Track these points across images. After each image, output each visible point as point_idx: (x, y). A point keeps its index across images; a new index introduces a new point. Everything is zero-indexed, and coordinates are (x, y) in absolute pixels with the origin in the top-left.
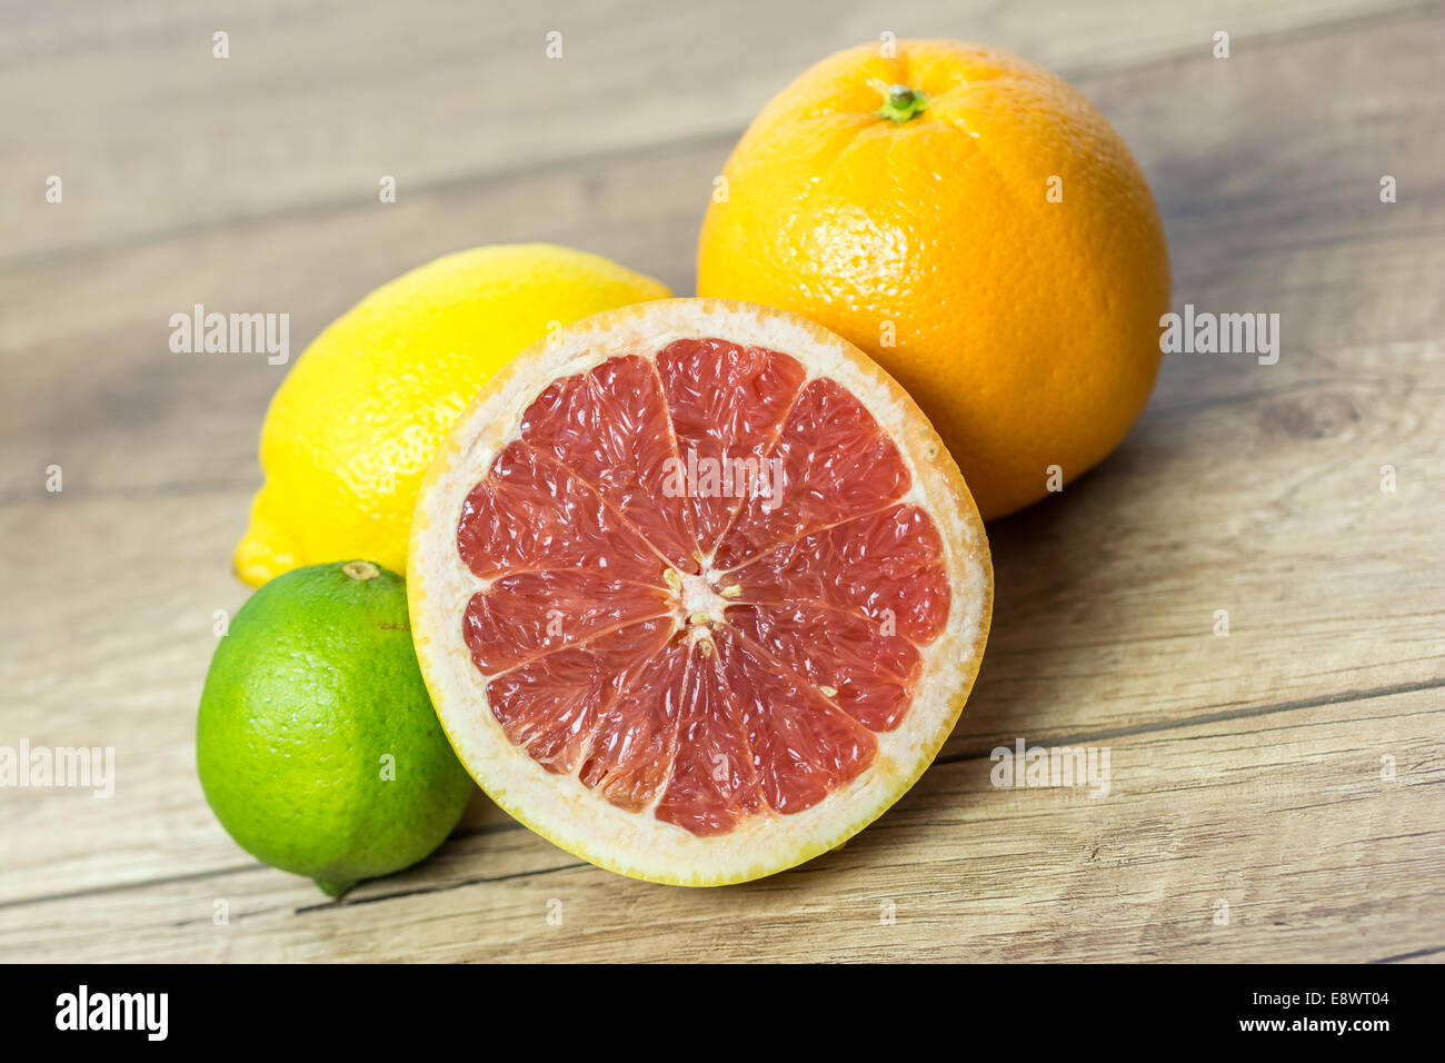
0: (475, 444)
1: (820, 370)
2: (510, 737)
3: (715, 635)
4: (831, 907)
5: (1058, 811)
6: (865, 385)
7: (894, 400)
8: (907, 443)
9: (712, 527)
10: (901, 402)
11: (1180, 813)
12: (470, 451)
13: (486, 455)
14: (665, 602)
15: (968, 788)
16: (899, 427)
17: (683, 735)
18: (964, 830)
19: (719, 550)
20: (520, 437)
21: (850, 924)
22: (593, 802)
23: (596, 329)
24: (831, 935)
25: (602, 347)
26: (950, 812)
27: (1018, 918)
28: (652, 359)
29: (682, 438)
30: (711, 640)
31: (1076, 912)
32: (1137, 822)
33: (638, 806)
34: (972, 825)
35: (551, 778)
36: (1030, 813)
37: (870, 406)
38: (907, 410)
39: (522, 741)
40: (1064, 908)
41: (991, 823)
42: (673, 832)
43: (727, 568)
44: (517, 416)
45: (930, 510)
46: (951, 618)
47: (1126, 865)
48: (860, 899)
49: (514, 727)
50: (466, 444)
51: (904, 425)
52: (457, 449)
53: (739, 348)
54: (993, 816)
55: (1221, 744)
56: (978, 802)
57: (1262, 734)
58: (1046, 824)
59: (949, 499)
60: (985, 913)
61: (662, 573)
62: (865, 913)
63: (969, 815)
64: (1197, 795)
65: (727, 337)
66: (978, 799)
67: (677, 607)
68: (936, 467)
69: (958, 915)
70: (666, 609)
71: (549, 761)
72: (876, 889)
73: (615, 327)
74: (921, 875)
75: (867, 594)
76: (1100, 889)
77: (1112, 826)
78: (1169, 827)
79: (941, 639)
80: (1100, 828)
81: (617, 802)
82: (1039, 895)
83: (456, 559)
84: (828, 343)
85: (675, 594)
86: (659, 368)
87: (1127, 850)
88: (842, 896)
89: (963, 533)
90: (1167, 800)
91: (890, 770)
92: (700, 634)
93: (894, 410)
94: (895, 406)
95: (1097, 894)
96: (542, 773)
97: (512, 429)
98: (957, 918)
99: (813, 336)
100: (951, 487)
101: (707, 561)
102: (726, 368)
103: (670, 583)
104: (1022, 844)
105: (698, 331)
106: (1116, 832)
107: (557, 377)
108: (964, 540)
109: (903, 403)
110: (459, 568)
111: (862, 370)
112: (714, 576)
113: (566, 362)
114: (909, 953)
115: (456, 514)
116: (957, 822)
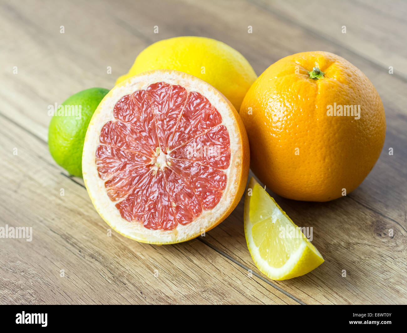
0: (135, 84)
1: (225, 124)
2: (96, 162)
3: (158, 172)
4: (145, 258)
5: (212, 276)
6: (233, 135)
7: (238, 144)
8: (234, 157)
9: (175, 144)
10: (239, 145)
11: (231, 297)
12: (133, 85)
13: (136, 89)
14: (152, 155)
15: (204, 255)
16: (235, 152)
17: (134, 190)
18: (190, 264)
19: (173, 151)
20: (146, 90)
21: (143, 265)
22: (104, 192)
23: (181, 76)
24: (136, 265)
25: (179, 81)
26: (194, 257)
27: (171, 292)
28: (188, 92)
29: (182, 117)
30: (156, 172)
31: (183, 301)
32: (221, 291)
33: (114, 200)
34: (193, 264)
35: (98, 178)
36: (206, 271)
37: (231, 142)
38: (239, 148)
39: (98, 164)
40: (182, 298)
41: (197, 267)
42: (117, 212)
43: (172, 157)
44: (148, 84)
45: (228, 177)
46: (215, 208)
47: (206, 299)
48: (152, 262)
49: (98, 160)
50: (132, 83)
51: (236, 152)
52: (130, 83)
53: (210, 105)
54: (200, 266)
55: (261, 289)
56: (201, 260)
57: (271, 293)
58: (205, 276)
59: (234, 178)
60: (168, 286)
61: (156, 147)
62: (148, 265)
63: (196, 261)
64: (240, 296)
65: (209, 100)
66: (202, 259)
67: (155, 158)
68: (236, 168)
69: (163, 281)
70: (151, 157)
71: (101, 173)
72: (157, 262)
73: (185, 78)
74: (169, 266)
75: (199, 188)
76: (194, 300)
77: (216, 288)
78: (225, 298)
79: (209, 211)
80: (213, 286)
81: (110, 196)
82: (182, 291)
83: (112, 109)
84: (231, 118)
85: (156, 154)
86: (189, 96)
87: (210, 296)
88: (150, 258)
89: (232, 189)
90: (233, 292)
91: (176, 235)
92: (155, 169)
93: (236, 146)
94: (237, 145)
95: (192, 301)
96: (97, 175)
97: (145, 87)
98: (162, 282)
99: (229, 114)
100: (237, 175)
101: (169, 152)
102: (204, 107)
103: (157, 151)
104: (195, 277)
105: (204, 93)
106: (214, 290)
107: (164, 81)
108: (231, 191)
109: (239, 146)
110: (111, 112)
111: (235, 131)
112: (168, 157)
113: (168, 79)
114: (143, 281)
115: (119, 98)
116: (192, 261)
